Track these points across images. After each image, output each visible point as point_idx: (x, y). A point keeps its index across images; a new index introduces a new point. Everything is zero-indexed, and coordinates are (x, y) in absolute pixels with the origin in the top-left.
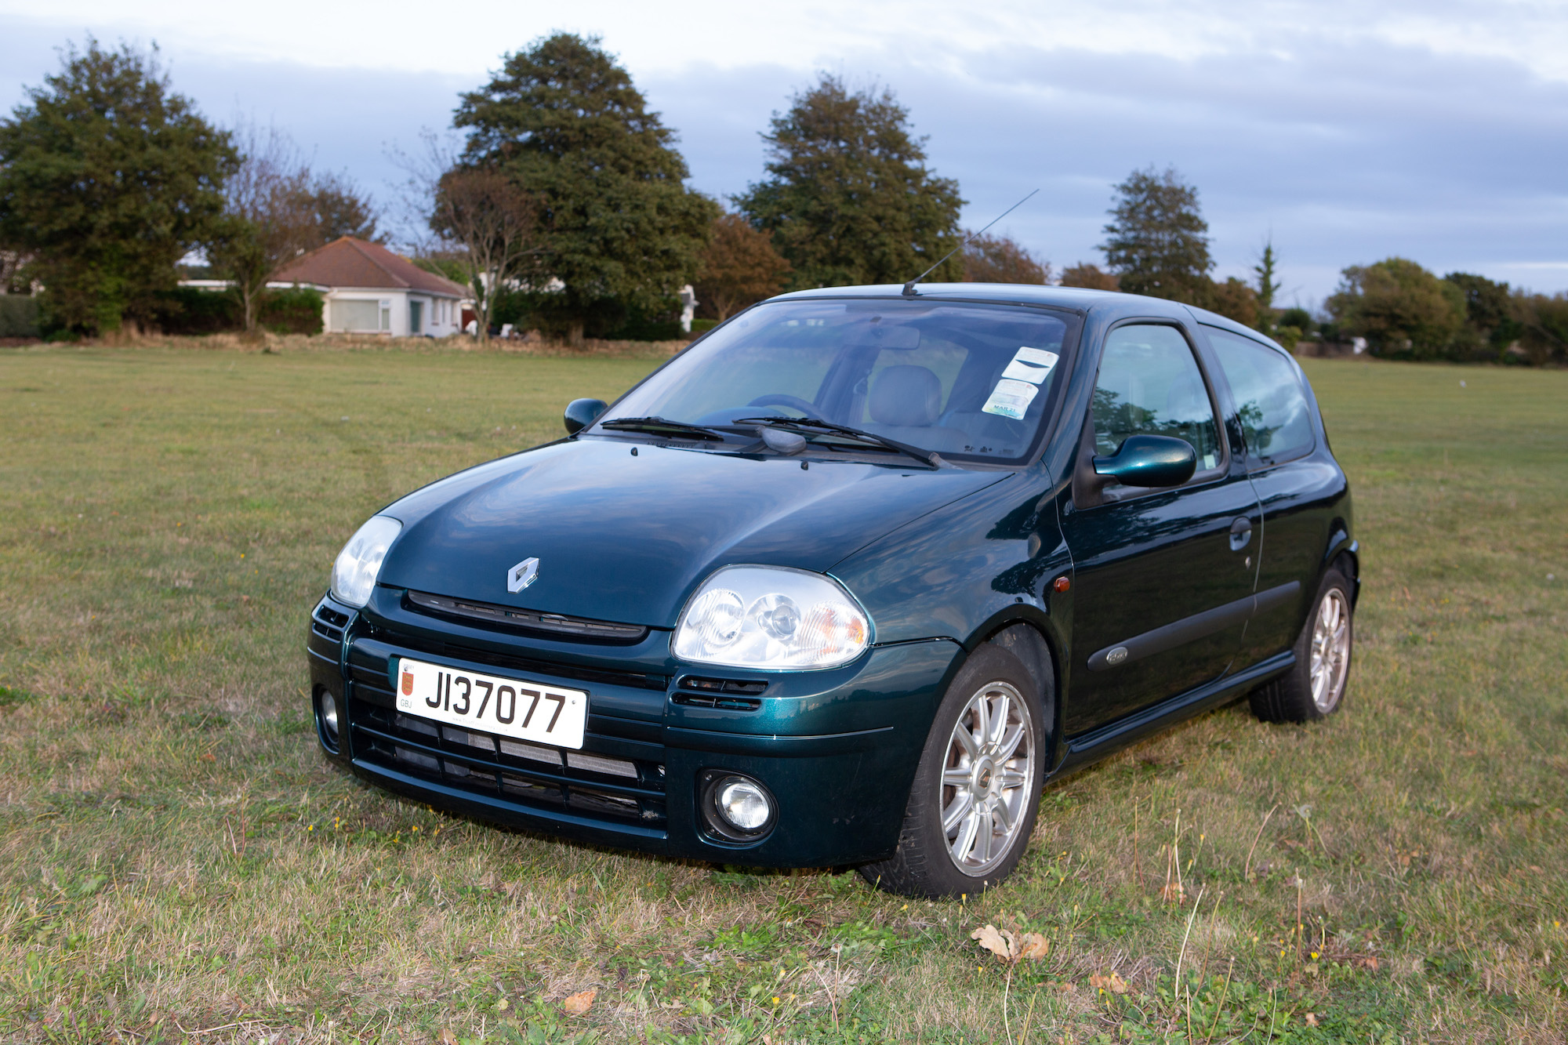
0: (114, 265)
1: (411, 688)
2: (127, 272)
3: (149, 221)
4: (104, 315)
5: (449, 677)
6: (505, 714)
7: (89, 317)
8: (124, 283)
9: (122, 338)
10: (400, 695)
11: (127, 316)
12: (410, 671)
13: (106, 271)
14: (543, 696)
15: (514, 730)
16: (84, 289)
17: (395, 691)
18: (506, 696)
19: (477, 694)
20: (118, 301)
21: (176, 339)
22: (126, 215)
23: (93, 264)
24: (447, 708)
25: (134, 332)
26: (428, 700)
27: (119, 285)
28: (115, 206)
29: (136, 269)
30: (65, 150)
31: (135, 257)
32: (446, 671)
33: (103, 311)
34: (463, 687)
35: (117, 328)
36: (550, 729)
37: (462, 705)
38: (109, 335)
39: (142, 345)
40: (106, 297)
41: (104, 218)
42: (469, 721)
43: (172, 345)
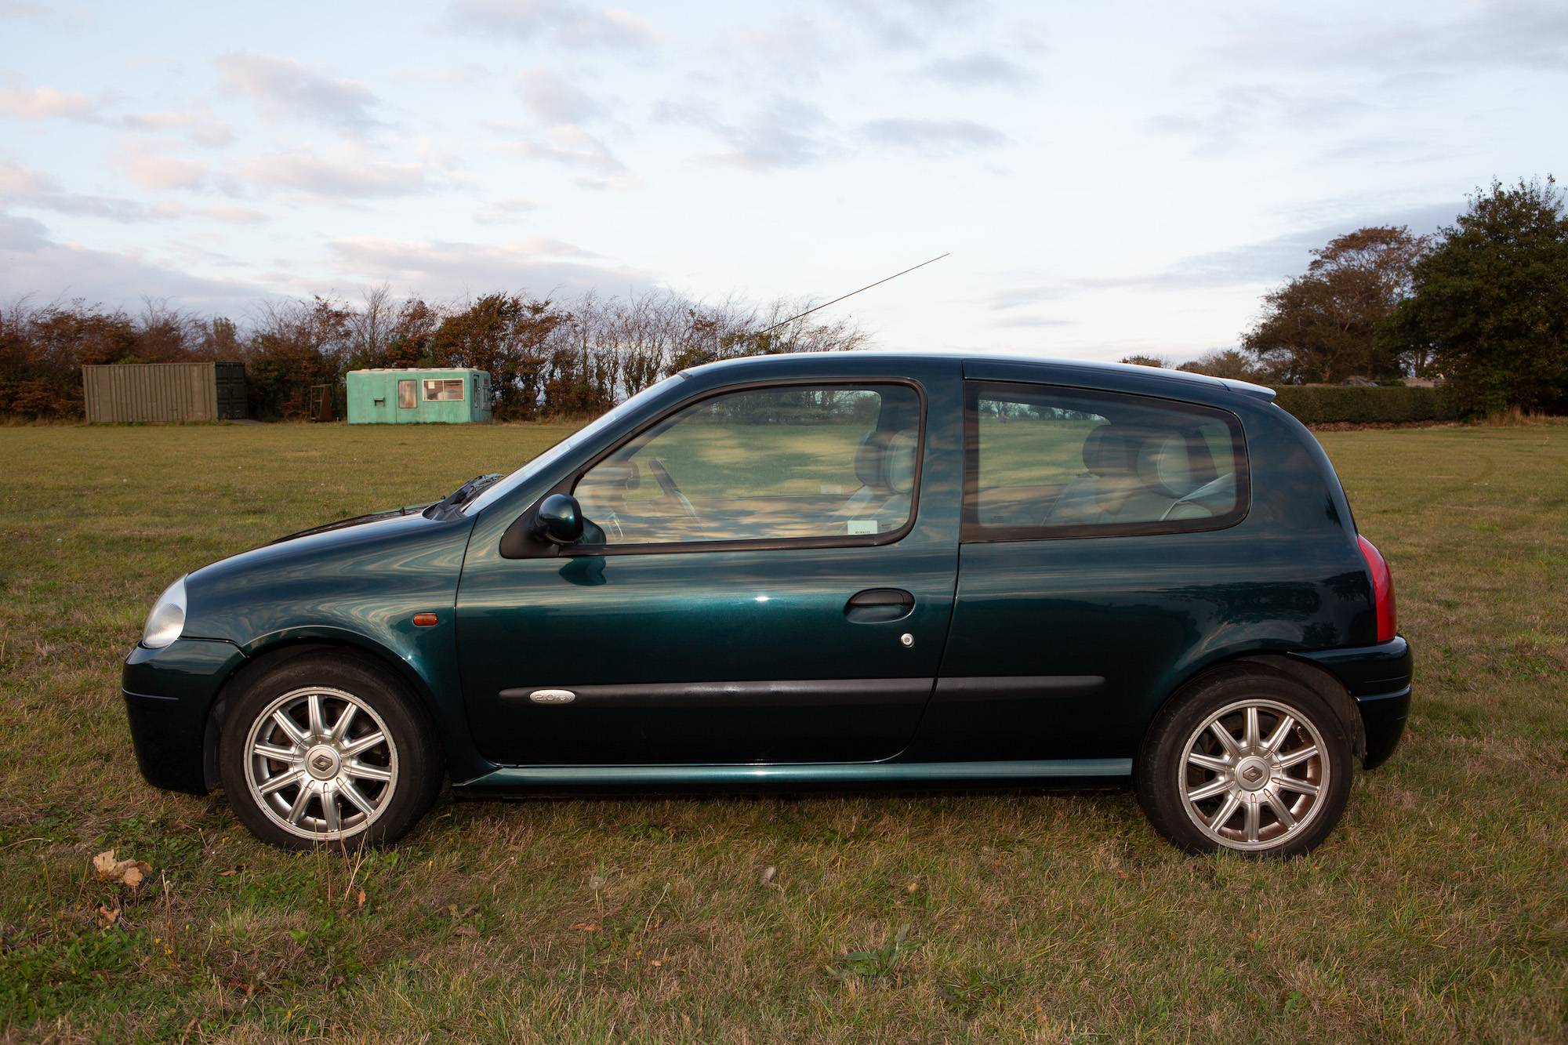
0: (1502, 361)
2: (1511, 366)
3: (1529, 323)
4: (1491, 401)
7: (1480, 403)
8: (1508, 374)
9: (1506, 419)
11: (1511, 402)
13: (1492, 366)
16: (1475, 381)
20: (1503, 389)
21: (1557, 419)
22: (1509, 320)
23: (1484, 361)
25: (1518, 414)
27: (1504, 377)
28: (1500, 314)
29: (1518, 362)
30: (1463, 273)
31: (1517, 353)
33: (1491, 397)
35: (1502, 410)
38: (1495, 417)
39: (1523, 424)
40: (1493, 386)
41: (1488, 324)
43: (1552, 424)
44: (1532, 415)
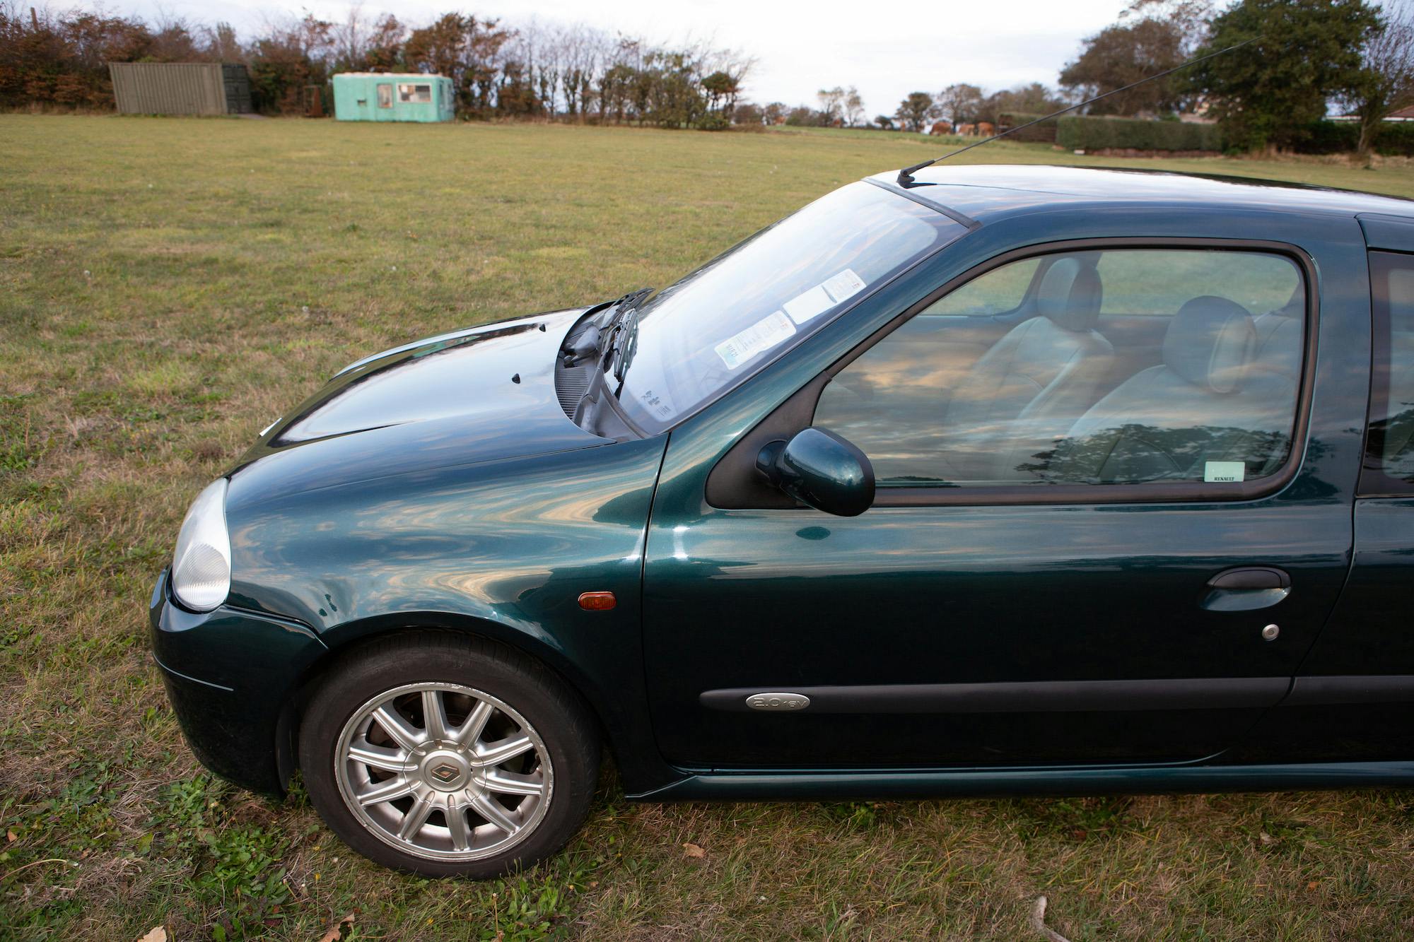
0: (1268, 106)
2: (1276, 111)
3: (1297, 76)
4: (1254, 139)
7: (1246, 140)
8: (1272, 118)
9: (1264, 155)
11: (1270, 140)
13: (1263, 111)
20: (1266, 130)
21: (1302, 157)
22: (1282, 72)
23: (1255, 105)
25: (1273, 151)
27: (1269, 120)
28: (1276, 66)
29: (1282, 108)
30: (1252, 29)
31: (1282, 101)
33: (1255, 136)
35: (1262, 148)
38: (1256, 153)
40: (1259, 128)
41: (1266, 75)
43: (1298, 161)
44: (1283, 153)
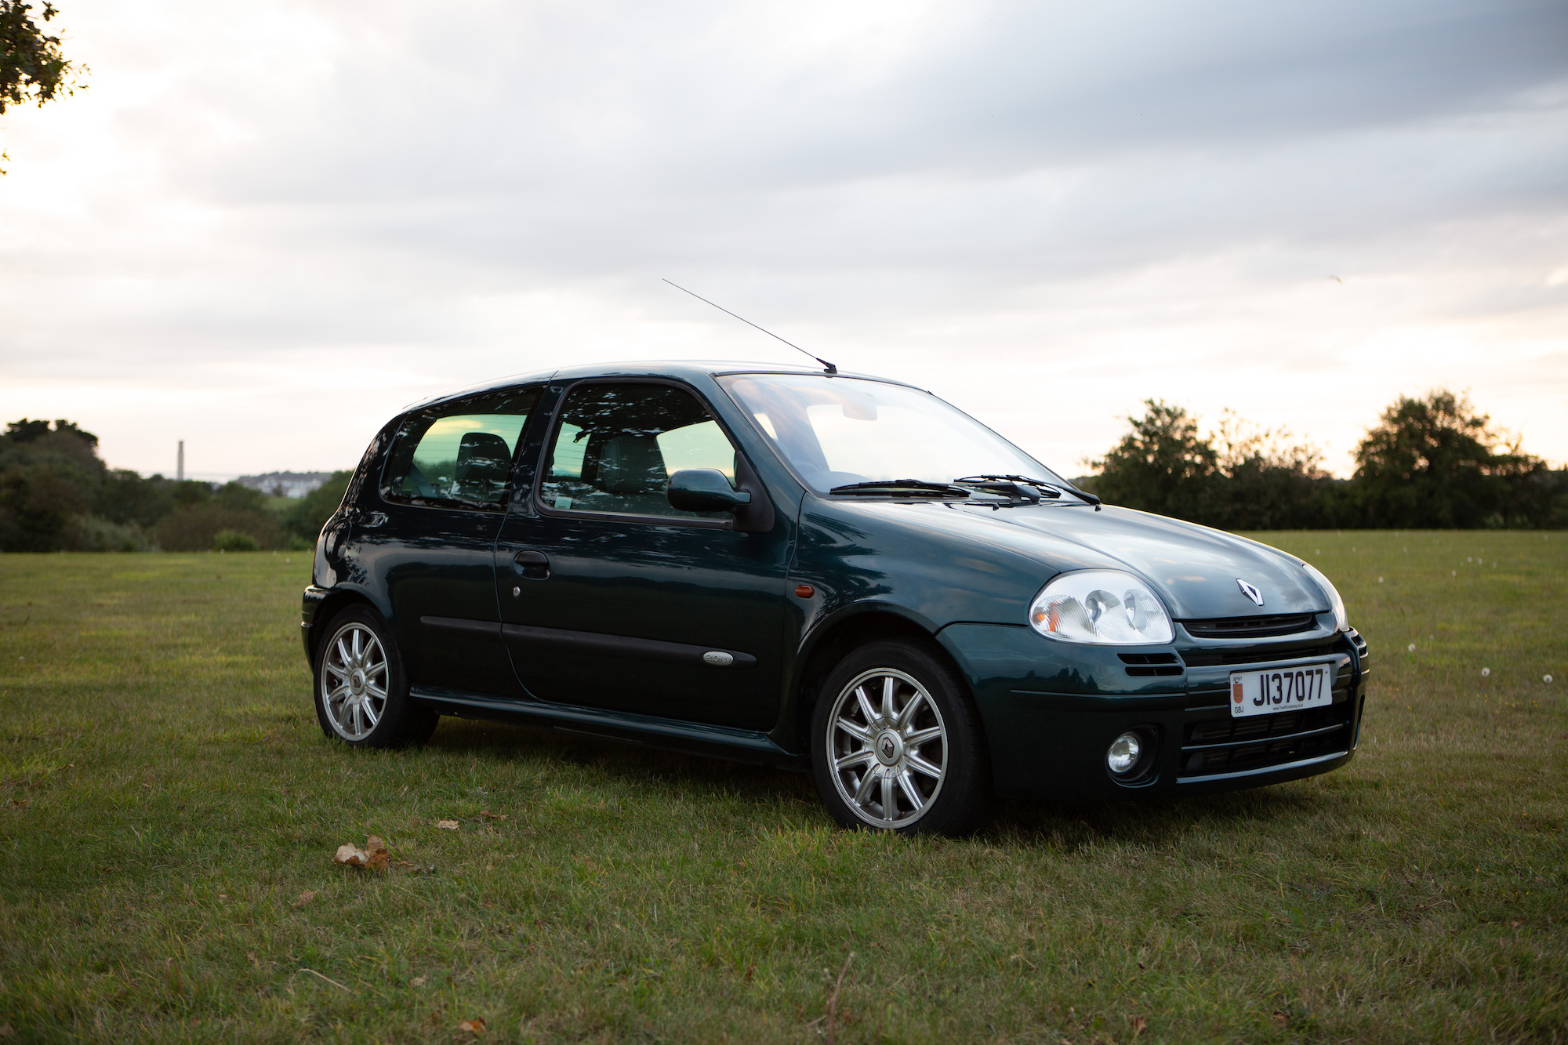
1: (1241, 696)
5: (1267, 676)
6: (1300, 694)
10: (1234, 705)
12: (1240, 682)
14: (1314, 672)
15: (1307, 704)
17: (1230, 704)
18: (1300, 678)
19: (1286, 682)
24: (1269, 703)
26: (1255, 700)
32: (1264, 673)
34: (1277, 681)
36: (1319, 697)
37: (1277, 697)
42: (1284, 707)
